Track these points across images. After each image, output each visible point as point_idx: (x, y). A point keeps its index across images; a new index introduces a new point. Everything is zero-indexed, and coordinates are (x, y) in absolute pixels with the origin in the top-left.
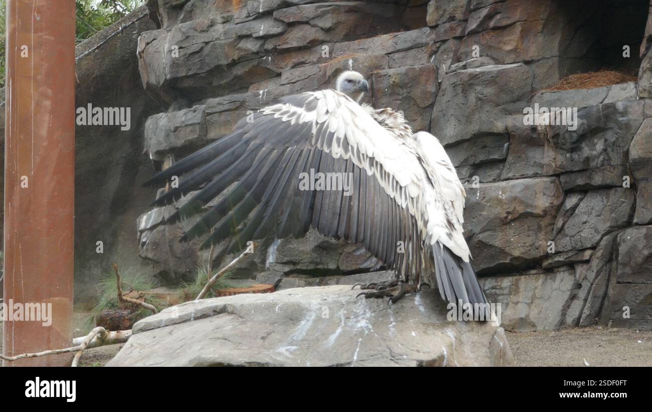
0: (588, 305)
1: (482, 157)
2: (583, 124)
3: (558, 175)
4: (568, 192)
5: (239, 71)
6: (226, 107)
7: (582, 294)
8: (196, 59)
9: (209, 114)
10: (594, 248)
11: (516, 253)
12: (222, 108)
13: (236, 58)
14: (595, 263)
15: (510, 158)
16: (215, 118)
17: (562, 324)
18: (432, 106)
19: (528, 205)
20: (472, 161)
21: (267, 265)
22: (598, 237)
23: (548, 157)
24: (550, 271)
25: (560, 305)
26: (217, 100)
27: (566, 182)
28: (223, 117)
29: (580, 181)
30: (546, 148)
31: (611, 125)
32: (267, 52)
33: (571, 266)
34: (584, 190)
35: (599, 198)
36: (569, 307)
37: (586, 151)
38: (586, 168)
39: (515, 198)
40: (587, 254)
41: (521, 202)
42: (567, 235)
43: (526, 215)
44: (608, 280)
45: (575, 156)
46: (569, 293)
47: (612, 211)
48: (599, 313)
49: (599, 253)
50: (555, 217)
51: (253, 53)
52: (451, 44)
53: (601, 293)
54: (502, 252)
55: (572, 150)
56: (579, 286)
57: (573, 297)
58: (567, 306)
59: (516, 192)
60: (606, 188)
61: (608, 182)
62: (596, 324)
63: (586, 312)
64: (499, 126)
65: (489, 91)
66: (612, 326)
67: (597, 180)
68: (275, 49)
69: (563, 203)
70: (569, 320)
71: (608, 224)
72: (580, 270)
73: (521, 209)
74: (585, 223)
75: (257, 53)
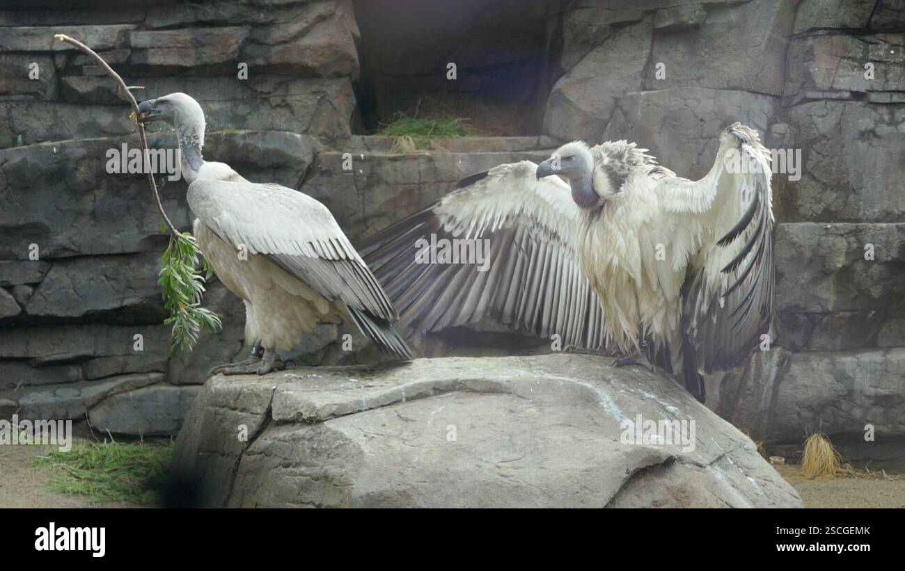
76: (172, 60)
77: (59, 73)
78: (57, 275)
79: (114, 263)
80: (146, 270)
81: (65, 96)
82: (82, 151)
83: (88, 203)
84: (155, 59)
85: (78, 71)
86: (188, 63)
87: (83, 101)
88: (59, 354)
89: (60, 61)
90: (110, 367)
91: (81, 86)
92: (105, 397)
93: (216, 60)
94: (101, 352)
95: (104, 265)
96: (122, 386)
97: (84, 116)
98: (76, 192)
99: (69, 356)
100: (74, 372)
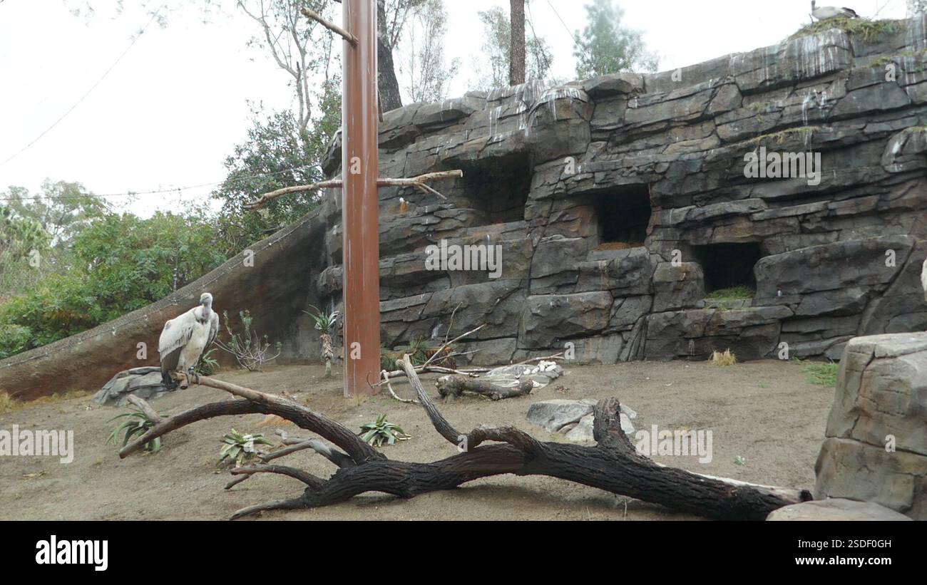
0: (632, 351)
1: (563, 282)
2: (628, 265)
3: (609, 290)
4: (615, 298)
5: (410, 242)
6: (409, 259)
7: (628, 346)
8: (385, 236)
9: (397, 263)
10: (634, 324)
11: (589, 328)
12: (406, 259)
13: (410, 235)
14: (635, 331)
15: (580, 282)
16: (401, 264)
17: (618, 361)
18: (532, 258)
19: (597, 304)
20: (557, 284)
21: (432, 337)
22: (636, 319)
23: (604, 281)
24: (606, 335)
25: (616, 351)
26: (403, 255)
27: (615, 293)
28: (406, 264)
29: (625, 292)
30: (602, 277)
31: (643, 265)
32: (429, 232)
33: (619, 333)
34: (625, 297)
35: (635, 300)
36: (621, 352)
37: (629, 277)
38: (628, 287)
39: (589, 301)
40: (630, 327)
41: (592, 303)
42: (617, 318)
43: (595, 309)
44: (640, 339)
45: (622, 281)
46: (620, 346)
47: (643, 306)
48: (636, 355)
49: (637, 326)
50: (610, 310)
51: (422, 233)
52: (541, 229)
53: (637, 345)
54: (581, 327)
55: (620, 278)
56: (626, 342)
57: (623, 348)
58: (620, 352)
59: (589, 298)
60: (639, 296)
61: (641, 292)
62: (636, 359)
63: (632, 354)
64: (576, 267)
65: (570, 250)
66: (648, 360)
67: (635, 291)
68: (434, 230)
69: (613, 303)
70: (623, 357)
71: (641, 312)
72: (625, 335)
73: (592, 306)
74: (627, 312)
75: (423, 233)
76: (847, 212)
77: (800, 223)
78: (806, 299)
79: (830, 293)
80: (844, 295)
81: (803, 231)
82: (813, 251)
83: (817, 271)
84: (840, 213)
85: (808, 221)
86: (854, 212)
87: (811, 232)
88: (810, 329)
89: (800, 218)
90: (832, 333)
91: (810, 226)
92: (831, 346)
93: (866, 210)
94: (828, 328)
95: (825, 294)
96: (838, 340)
97: (812, 238)
98: (812, 267)
99: (815, 330)
100: (817, 336)
